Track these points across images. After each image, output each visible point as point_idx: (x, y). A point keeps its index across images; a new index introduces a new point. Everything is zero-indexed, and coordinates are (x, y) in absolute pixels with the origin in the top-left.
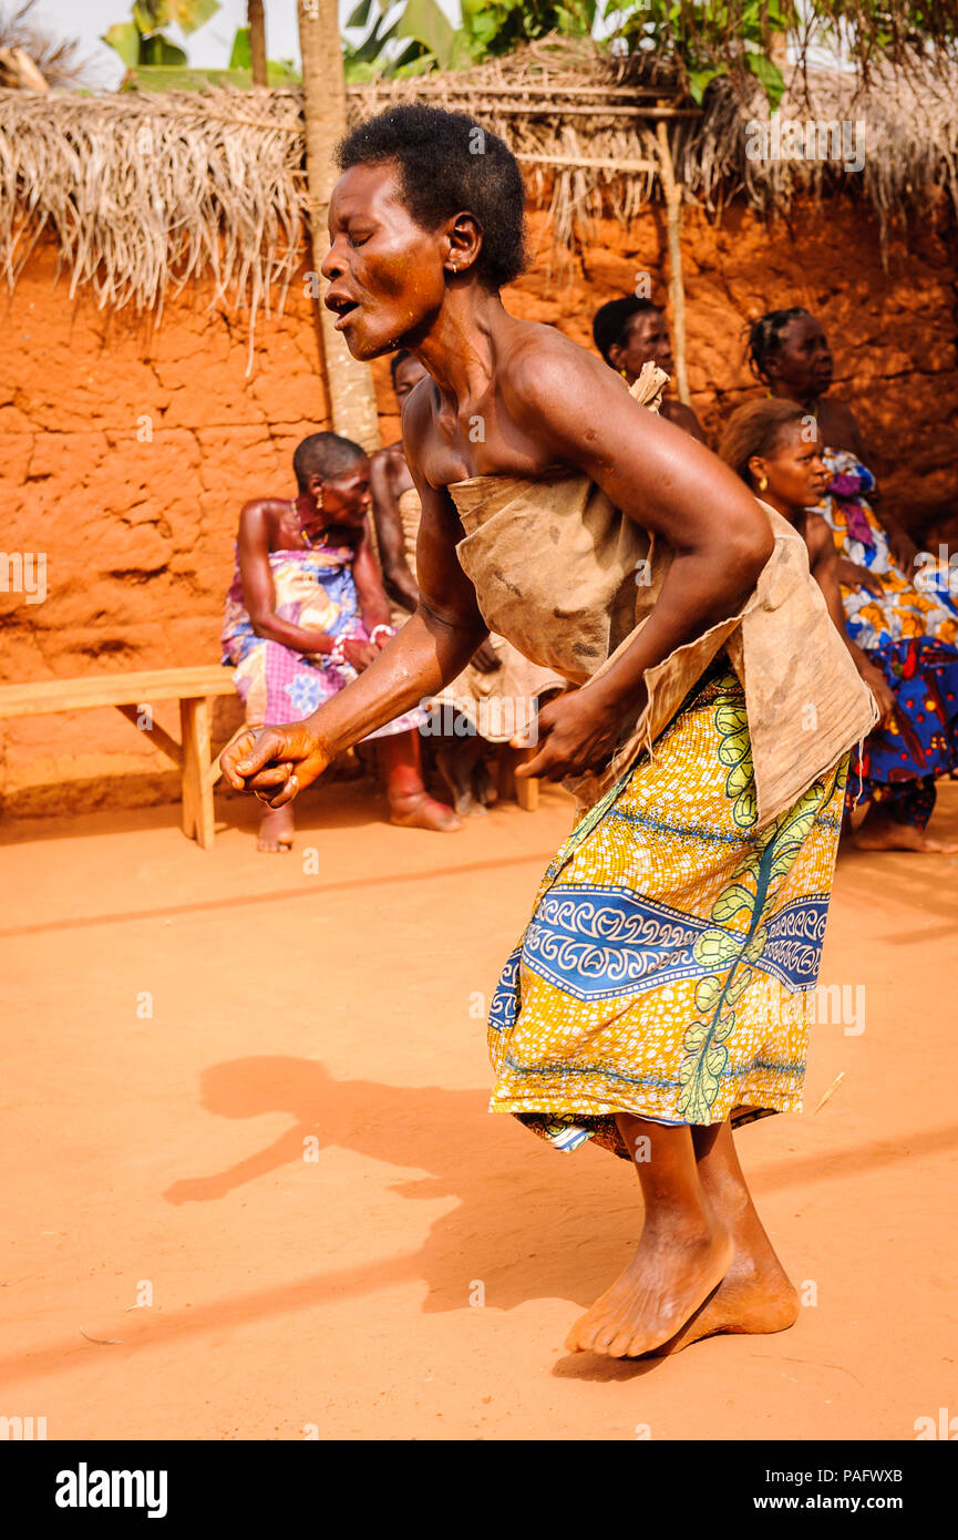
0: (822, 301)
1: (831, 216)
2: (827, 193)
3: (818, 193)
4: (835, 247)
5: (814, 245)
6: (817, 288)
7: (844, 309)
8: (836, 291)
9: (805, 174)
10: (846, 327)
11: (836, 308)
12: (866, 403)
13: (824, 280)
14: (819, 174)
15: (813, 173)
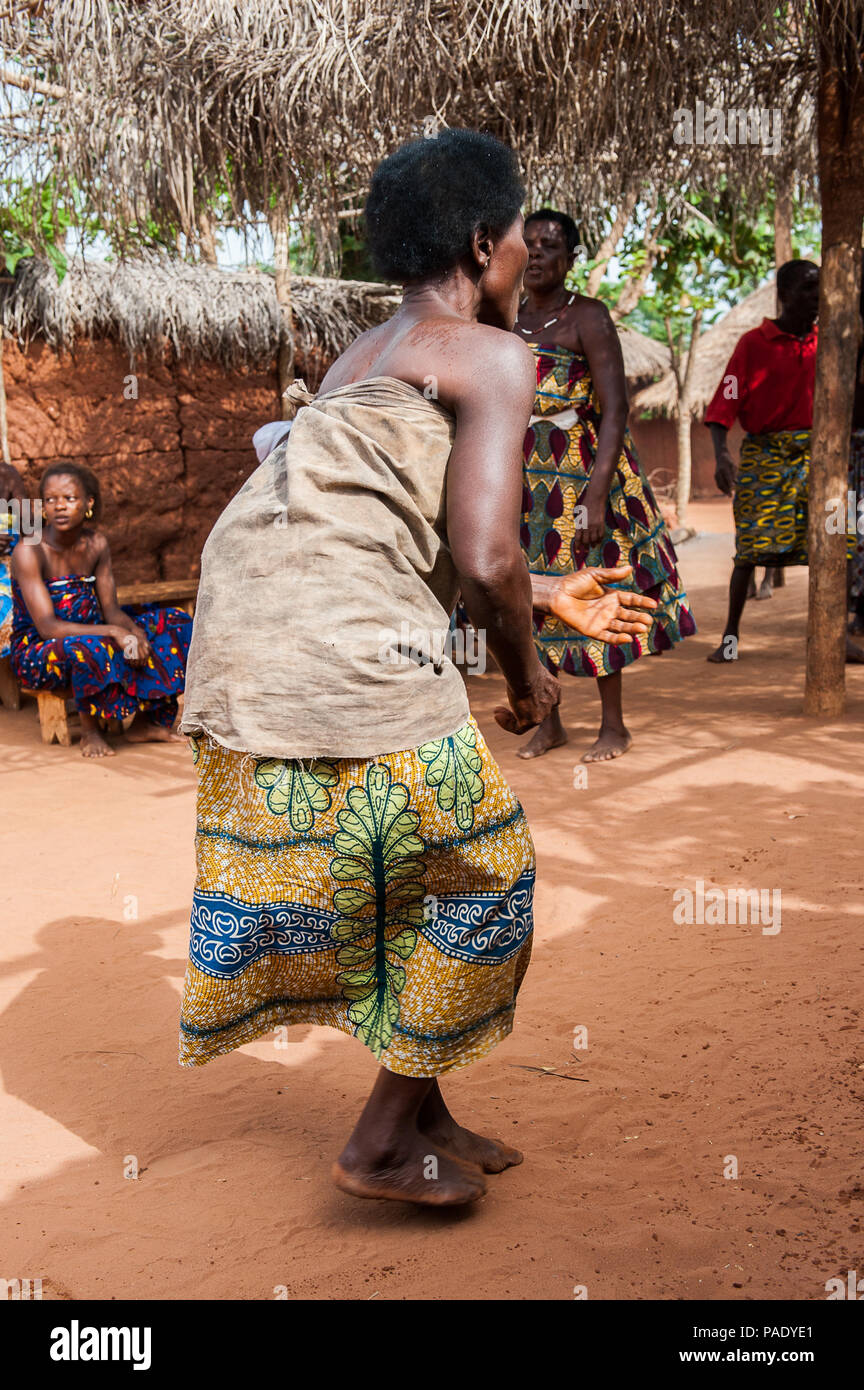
0: (95, 405)
1: (99, 351)
2: (96, 337)
3: (91, 335)
4: (102, 371)
5: (89, 370)
6: (92, 397)
7: (110, 411)
8: (103, 399)
9: (82, 324)
10: (110, 422)
11: (105, 410)
12: (125, 471)
13: (96, 391)
14: (91, 325)
15: (87, 323)
